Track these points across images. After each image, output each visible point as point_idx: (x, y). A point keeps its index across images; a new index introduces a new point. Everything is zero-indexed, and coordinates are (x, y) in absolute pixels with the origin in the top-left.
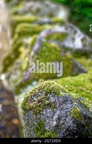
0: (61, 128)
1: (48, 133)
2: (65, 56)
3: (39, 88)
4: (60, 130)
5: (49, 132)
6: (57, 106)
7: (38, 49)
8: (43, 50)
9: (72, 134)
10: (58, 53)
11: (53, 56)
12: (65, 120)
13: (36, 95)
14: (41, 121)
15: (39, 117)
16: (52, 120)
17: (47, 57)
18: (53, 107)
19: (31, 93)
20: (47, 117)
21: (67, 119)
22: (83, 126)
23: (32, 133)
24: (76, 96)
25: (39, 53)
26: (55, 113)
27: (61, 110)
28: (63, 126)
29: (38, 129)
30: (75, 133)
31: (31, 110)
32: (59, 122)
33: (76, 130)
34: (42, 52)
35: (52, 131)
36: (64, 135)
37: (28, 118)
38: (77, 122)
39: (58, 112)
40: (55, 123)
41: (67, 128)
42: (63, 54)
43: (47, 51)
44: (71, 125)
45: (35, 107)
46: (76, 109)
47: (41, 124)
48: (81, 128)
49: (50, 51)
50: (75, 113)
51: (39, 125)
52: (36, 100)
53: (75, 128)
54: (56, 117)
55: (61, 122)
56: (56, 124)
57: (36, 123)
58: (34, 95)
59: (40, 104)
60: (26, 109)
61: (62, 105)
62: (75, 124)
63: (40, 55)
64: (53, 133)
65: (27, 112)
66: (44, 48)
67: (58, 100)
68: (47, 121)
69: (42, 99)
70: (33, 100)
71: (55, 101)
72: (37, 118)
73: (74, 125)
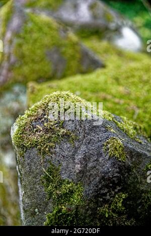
0: (91, 175)
1: (69, 185)
2: (67, 38)
3: (43, 106)
4: (89, 179)
5: (68, 183)
6: (80, 137)
7: (19, 27)
8: (29, 29)
9: (111, 185)
10: (55, 33)
11: (46, 39)
12: (97, 160)
13: (40, 119)
14: (53, 166)
15: (48, 158)
16: (72, 161)
17: (35, 41)
18: (73, 139)
19: (29, 116)
20: (64, 157)
21: (100, 159)
22: (129, 169)
23: (38, 187)
24: (109, 116)
25: (22, 34)
26: (76, 149)
27: (89, 143)
28: (94, 172)
29: (48, 180)
30: (116, 182)
31: (34, 147)
32: (86, 165)
33: (118, 176)
34: (26, 32)
35: (75, 181)
36: (97, 187)
37: (29, 161)
38: (118, 163)
39: (83, 148)
40: (78, 166)
41: (103, 175)
42: (63, 34)
43: (35, 30)
44: (108, 169)
45: (41, 141)
46: (116, 142)
47: (54, 171)
48: (126, 172)
49: (40, 29)
50: (116, 148)
51: (51, 172)
52: (41, 129)
53: (116, 175)
54: (79, 157)
55: (90, 165)
56: (80, 169)
57: (44, 169)
58: (36, 119)
59: (48, 135)
60: (24, 146)
61: (88, 134)
62: (116, 168)
63: (24, 38)
64: (77, 185)
65: (26, 151)
66: (30, 25)
67: (81, 126)
68: (64, 164)
69: (52, 126)
70: (35, 128)
71: (76, 128)
72: (45, 160)
73: (114, 169)
